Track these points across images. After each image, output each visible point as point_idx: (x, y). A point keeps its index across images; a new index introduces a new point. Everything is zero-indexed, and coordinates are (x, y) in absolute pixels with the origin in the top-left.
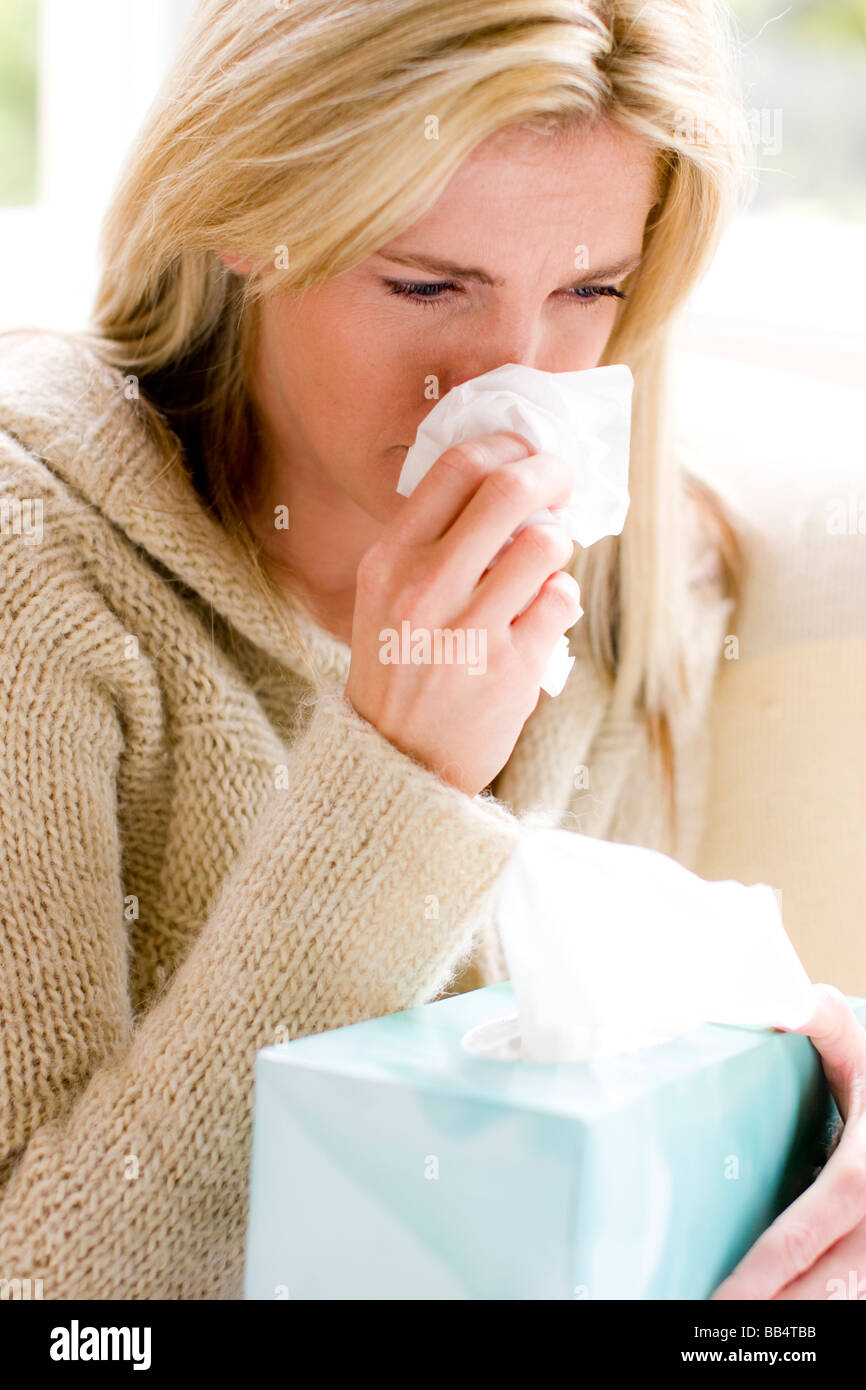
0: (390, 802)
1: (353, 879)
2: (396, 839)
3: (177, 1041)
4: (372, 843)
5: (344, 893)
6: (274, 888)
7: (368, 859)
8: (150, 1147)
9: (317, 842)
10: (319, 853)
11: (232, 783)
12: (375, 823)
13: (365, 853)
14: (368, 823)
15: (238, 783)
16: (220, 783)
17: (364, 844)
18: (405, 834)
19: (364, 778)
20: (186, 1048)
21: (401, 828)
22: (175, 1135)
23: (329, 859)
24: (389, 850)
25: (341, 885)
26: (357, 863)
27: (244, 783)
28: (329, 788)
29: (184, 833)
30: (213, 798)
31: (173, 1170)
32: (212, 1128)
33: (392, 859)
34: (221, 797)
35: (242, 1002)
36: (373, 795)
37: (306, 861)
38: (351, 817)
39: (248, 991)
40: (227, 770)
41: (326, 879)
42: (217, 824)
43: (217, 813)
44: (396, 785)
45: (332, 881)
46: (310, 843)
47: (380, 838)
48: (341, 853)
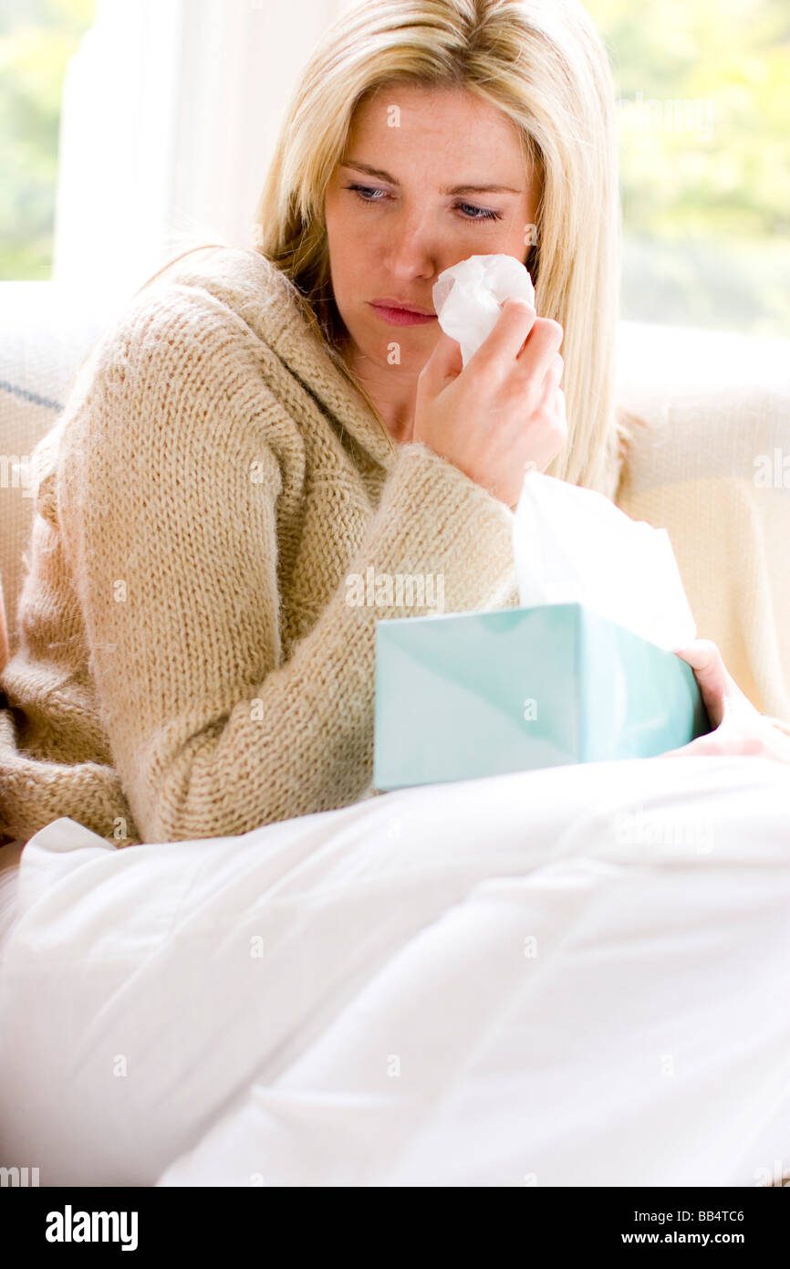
0: (457, 507)
1: (433, 553)
2: (460, 529)
3: (323, 648)
4: (444, 531)
5: (428, 560)
6: (382, 557)
7: (442, 541)
8: (311, 710)
9: (410, 530)
10: (412, 535)
11: (343, 519)
12: (447, 519)
13: (440, 537)
14: (443, 519)
15: (346, 520)
16: (335, 518)
17: (440, 532)
18: (465, 526)
19: (441, 491)
20: (330, 652)
21: (464, 523)
22: (326, 703)
23: (419, 539)
24: (456, 536)
25: (426, 556)
26: (436, 543)
27: (350, 520)
28: (414, 498)
29: (310, 548)
30: (330, 527)
31: (326, 725)
32: (348, 700)
33: (456, 541)
34: (335, 527)
35: (366, 624)
36: (447, 502)
37: (403, 541)
38: (432, 514)
39: (370, 617)
40: (340, 511)
41: (417, 552)
42: (331, 543)
43: (332, 536)
44: (462, 497)
45: (420, 553)
46: (406, 530)
47: (450, 528)
48: (425, 537)
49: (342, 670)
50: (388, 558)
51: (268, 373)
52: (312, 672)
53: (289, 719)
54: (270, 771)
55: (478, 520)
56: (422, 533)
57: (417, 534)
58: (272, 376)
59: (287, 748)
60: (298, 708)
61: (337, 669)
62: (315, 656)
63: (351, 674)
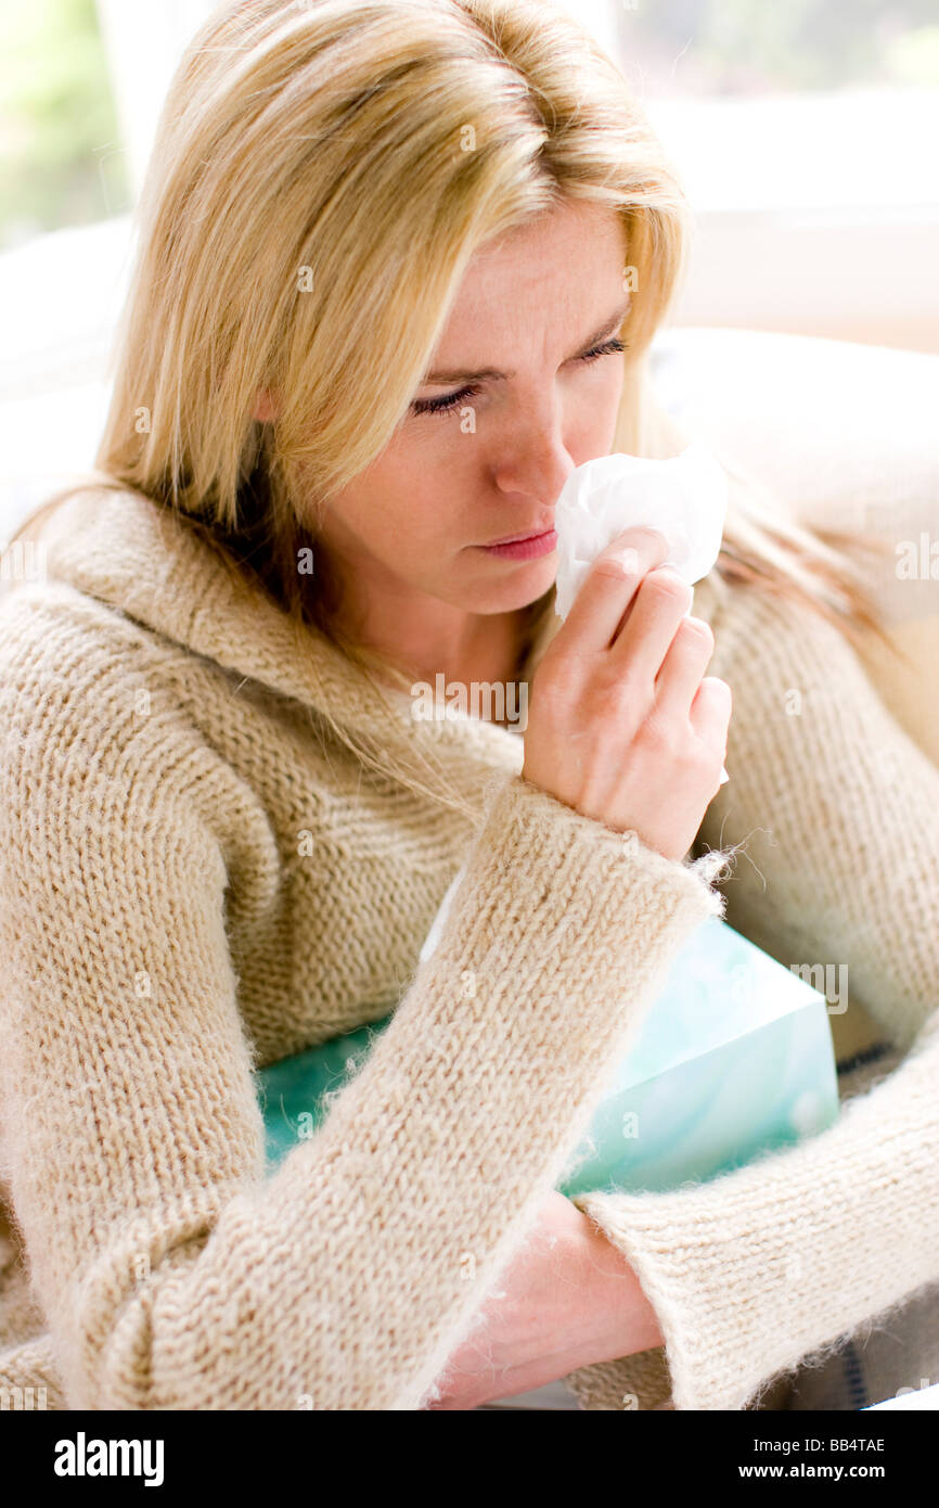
0: (563, 856)
1: (538, 932)
2: (574, 889)
4: (552, 897)
5: (531, 945)
6: (459, 948)
7: (550, 912)
8: (352, 1195)
9: (496, 901)
10: (501, 910)
11: (350, 883)
12: (552, 876)
13: (546, 906)
14: (545, 878)
15: (355, 882)
16: (339, 886)
17: (544, 899)
18: (582, 883)
19: (535, 837)
20: (384, 1101)
21: (579, 878)
22: (380, 1181)
23: (512, 914)
24: (569, 901)
25: (526, 940)
26: (541, 916)
27: (359, 880)
28: (501, 853)
29: (313, 938)
30: (336, 900)
31: (379, 1214)
32: (415, 1172)
33: (572, 909)
34: (343, 899)
35: (440, 1051)
36: (546, 851)
37: (489, 919)
38: (528, 873)
39: (444, 1042)
40: (343, 873)
41: (511, 934)
42: (343, 923)
43: (342, 914)
44: (567, 839)
45: (517, 935)
46: (490, 902)
47: (559, 890)
48: (522, 909)
49: (403, 1127)
50: (469, 949)
51: (186, 697)
52: (356, 1136)
53: (316, 1213)
54: (289, 1301)
55: (600, 868)
56: (517, 904)
57: (508, 907)
58: (192, 701)
59: (315, 1259)
60: (331, 1195)
61: (396, 1126)
62: (361, 1111)
63: (420, 1131)
